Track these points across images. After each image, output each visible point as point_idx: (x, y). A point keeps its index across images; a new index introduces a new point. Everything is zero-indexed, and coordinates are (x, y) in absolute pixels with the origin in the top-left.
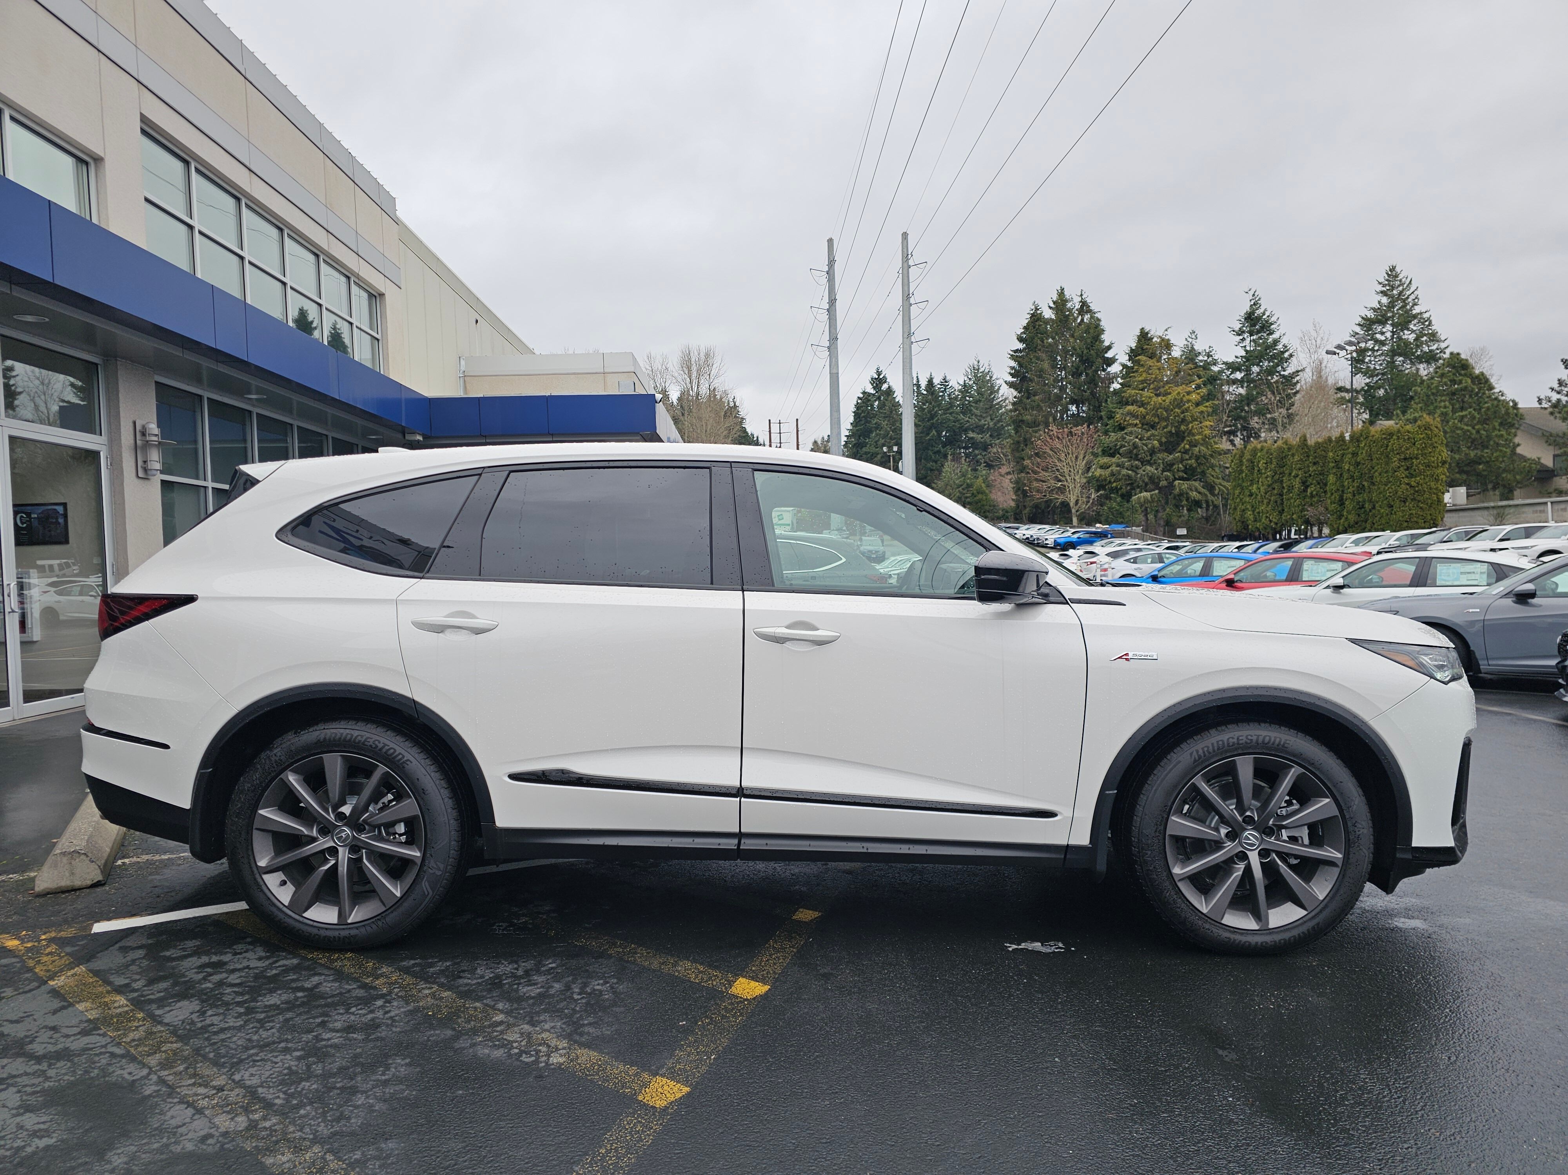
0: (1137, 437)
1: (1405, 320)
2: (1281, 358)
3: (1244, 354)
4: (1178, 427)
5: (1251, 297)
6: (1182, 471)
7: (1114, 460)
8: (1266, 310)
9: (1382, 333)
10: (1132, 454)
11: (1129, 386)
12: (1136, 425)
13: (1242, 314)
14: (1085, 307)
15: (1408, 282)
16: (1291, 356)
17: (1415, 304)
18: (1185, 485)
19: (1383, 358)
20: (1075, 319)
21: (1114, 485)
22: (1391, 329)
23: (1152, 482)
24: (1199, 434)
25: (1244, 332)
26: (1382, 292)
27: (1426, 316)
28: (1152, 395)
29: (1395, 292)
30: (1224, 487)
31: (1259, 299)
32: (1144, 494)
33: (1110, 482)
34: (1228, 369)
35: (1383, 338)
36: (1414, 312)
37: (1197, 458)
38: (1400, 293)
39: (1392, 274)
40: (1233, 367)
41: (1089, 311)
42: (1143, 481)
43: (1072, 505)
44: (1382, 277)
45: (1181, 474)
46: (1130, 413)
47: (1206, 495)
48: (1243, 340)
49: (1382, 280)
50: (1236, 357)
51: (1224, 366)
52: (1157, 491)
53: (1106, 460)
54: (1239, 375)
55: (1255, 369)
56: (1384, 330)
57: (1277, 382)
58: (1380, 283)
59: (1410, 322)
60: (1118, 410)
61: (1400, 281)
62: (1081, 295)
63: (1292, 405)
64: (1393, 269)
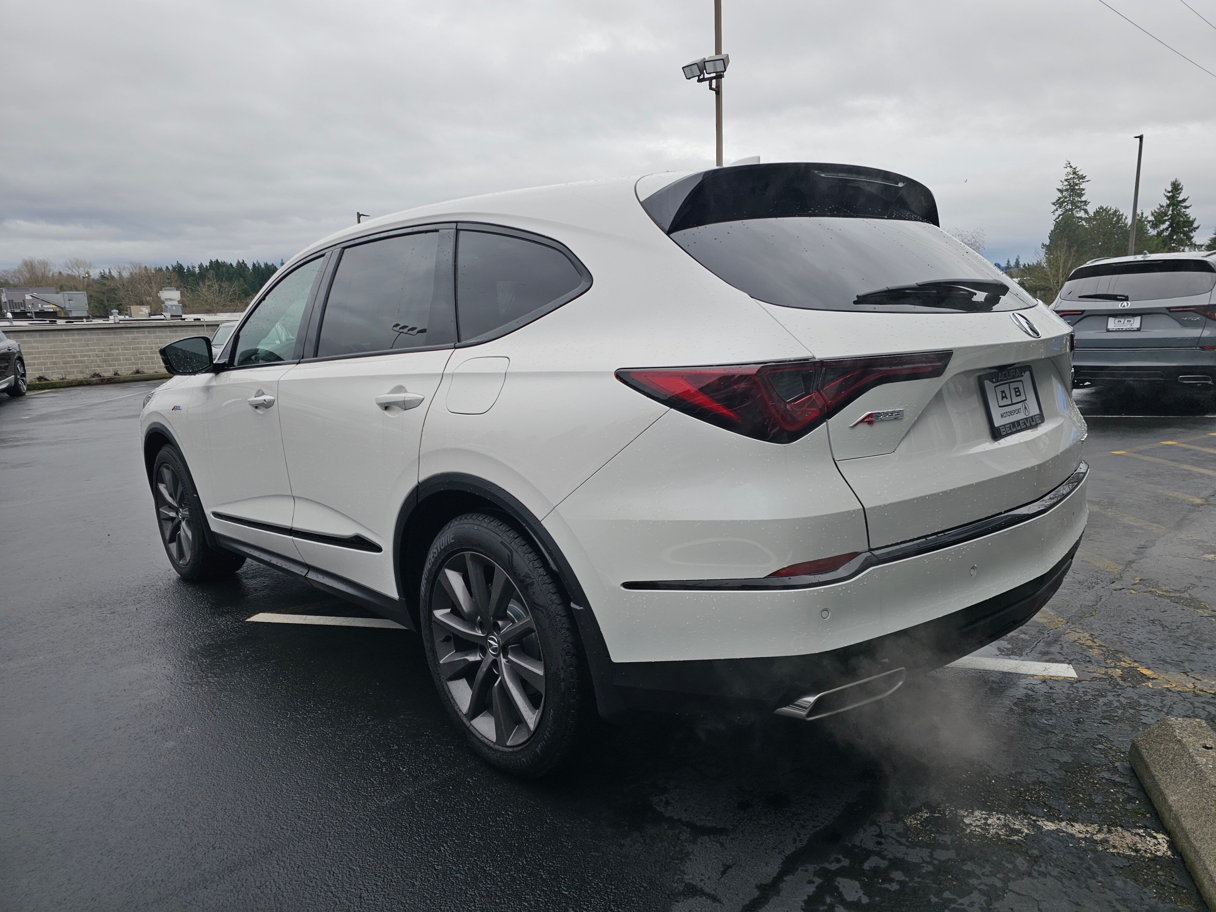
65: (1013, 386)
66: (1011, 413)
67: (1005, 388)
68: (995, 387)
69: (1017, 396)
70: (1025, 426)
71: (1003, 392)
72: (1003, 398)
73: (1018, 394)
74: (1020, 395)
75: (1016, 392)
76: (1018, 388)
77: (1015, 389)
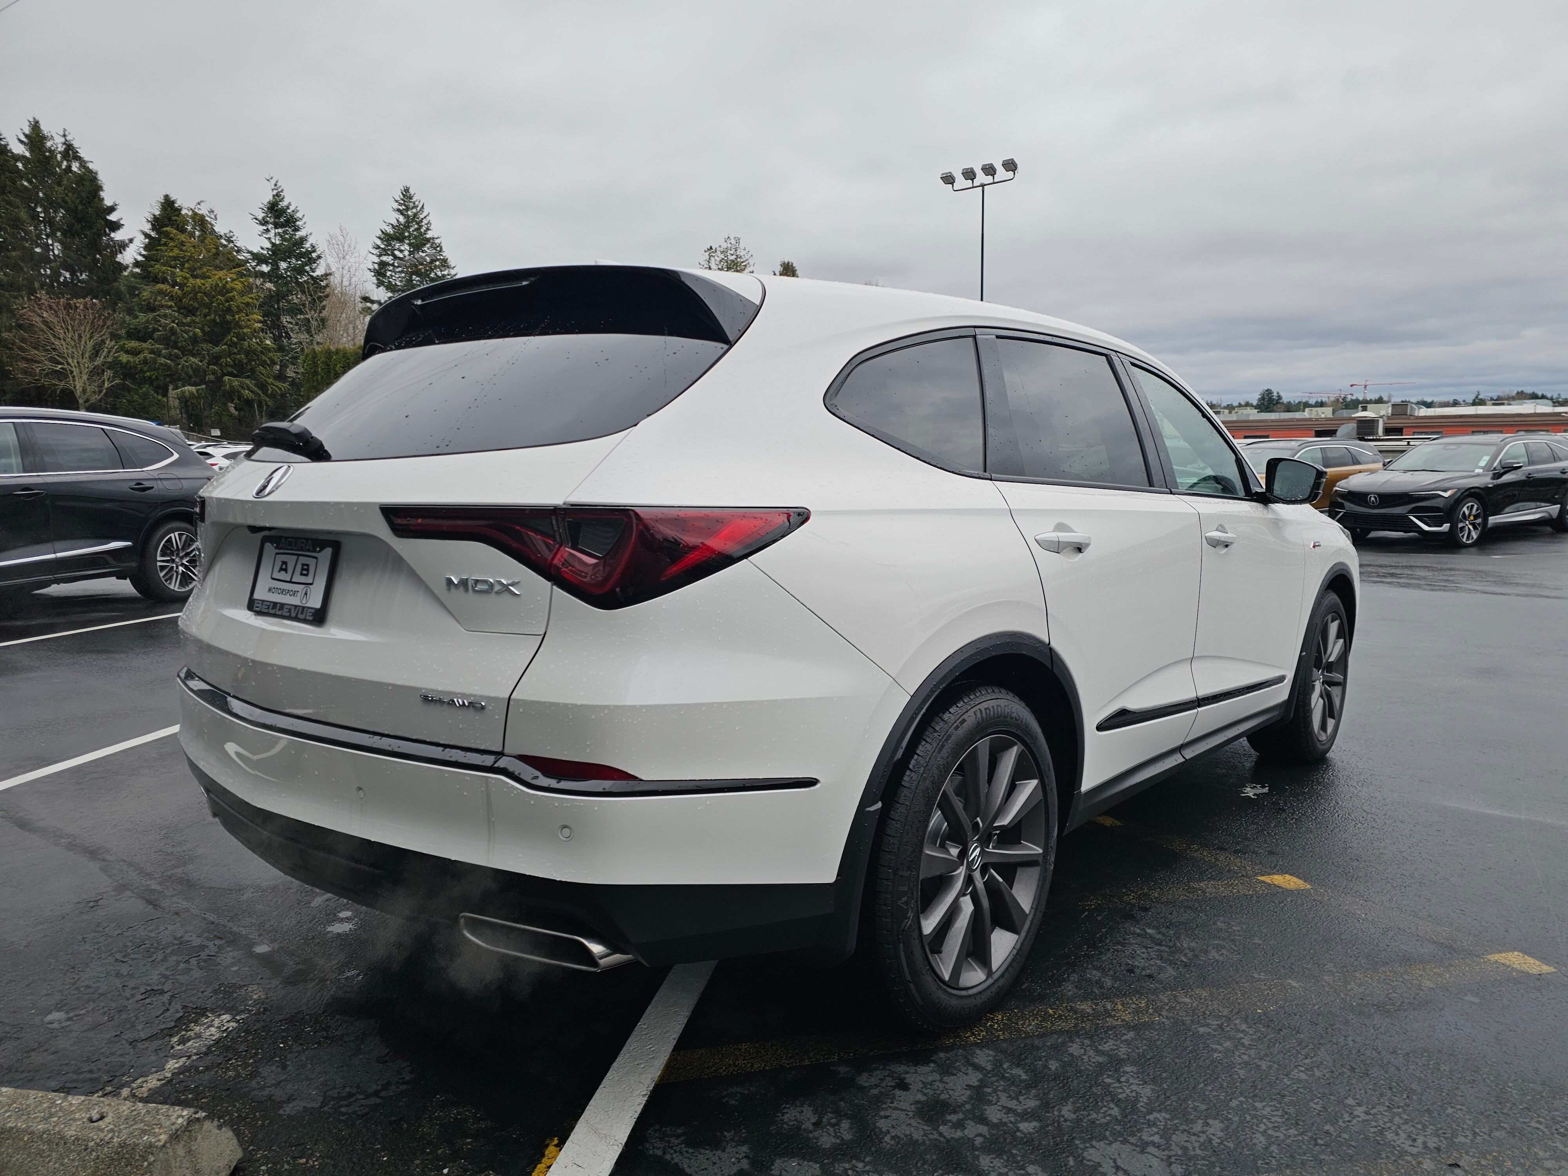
0: (173, 322)
1: (420, 242)
2: (310, 258)
3: (269, 246)
4: (223, 317)
5: (273, 187)
6: (231, 366)
7: (144, 345)
8: (290, 204)
9: (401, 251)
10: (170, 340)
11: (157, 261)
12: (171, 307)
13: (265, 203)
14: (70, 152)
15: (420, 206)
16: (319, 257)
17: (428, 229)
18: (236, 382)
19: (403, 275)
20: (59, 165)
21: (148, 374)
22: (408, 248)
23: (196, 376)
24: (247, 327)
25: (267, 222)
26: (398, 210)
27: (437, 241)
28: (188, 275)
29: (409, 213)
30: (277, 386)
31: (282, 191)
32: (188, 388)
33: (141, 370)
34: (253, 259)
35: (401, 255)
36: (428, 236)
37: (247, 354)
38: (415, 215)
39: (406, 194)
40: (259, 258)
41: (77, 158)
42: (186, 374)
43: (78, 393)
44: (398, 196)
45: (230, 369)
46: (161, 292)
47: (259, 394)
48: (267, 231)
49: (398, 198)
50: (262, 248)
51: (248, 256)
52: (204, 386)
53: (133, 344)
54: (265, 268)
55: (283, 265)
56: (402, 248)
57: (306, 282)
58: (397, 201)
59: (425, 245)
60: (146, 287)
61: (414, 203)
62: (64, 136)
63: (324, 308)
64: (407, 190)
65: (303, 560)
66: (283, 592)
67: (291, 560)
68: (277, 554)
69: (302, 574)
70: (288, 614)
71: (284, 563)
72: (281, 569)
73: (305, 572)
74: (306, 575)
75: (303, 569)
76: (308, 565)
77: (303, 565)
